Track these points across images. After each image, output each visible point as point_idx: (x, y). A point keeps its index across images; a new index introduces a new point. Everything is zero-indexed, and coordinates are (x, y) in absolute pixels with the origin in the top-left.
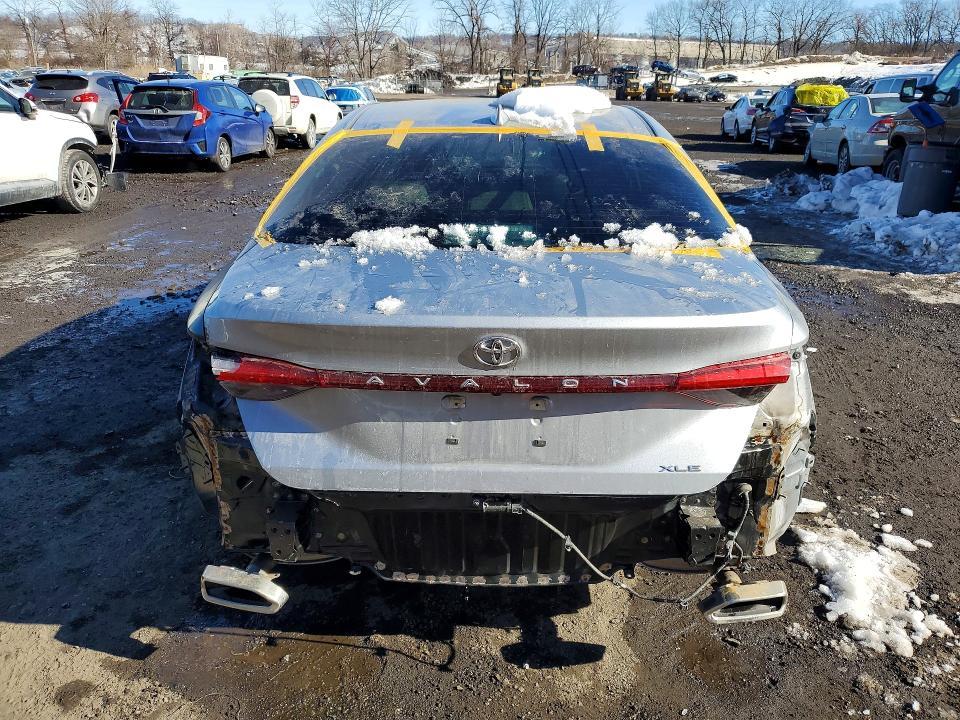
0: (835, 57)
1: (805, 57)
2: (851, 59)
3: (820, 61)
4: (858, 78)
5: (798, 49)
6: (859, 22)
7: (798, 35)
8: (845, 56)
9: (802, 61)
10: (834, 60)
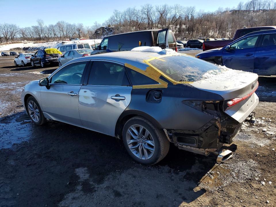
0: (20, 42)
1: (10, 42)
2: (24, 42)
3: (16, 43)
4: (29, 47)
5: (7, 40)
6: (22, 32)
7: (5, 36)
8: (22, 41)
9: (10, 43)
10: (19, 43)
